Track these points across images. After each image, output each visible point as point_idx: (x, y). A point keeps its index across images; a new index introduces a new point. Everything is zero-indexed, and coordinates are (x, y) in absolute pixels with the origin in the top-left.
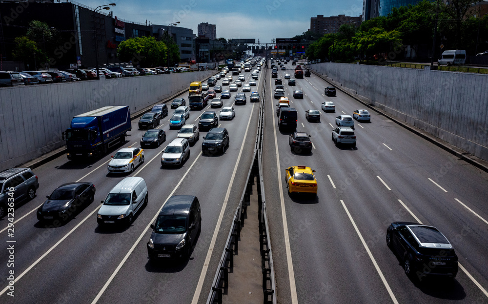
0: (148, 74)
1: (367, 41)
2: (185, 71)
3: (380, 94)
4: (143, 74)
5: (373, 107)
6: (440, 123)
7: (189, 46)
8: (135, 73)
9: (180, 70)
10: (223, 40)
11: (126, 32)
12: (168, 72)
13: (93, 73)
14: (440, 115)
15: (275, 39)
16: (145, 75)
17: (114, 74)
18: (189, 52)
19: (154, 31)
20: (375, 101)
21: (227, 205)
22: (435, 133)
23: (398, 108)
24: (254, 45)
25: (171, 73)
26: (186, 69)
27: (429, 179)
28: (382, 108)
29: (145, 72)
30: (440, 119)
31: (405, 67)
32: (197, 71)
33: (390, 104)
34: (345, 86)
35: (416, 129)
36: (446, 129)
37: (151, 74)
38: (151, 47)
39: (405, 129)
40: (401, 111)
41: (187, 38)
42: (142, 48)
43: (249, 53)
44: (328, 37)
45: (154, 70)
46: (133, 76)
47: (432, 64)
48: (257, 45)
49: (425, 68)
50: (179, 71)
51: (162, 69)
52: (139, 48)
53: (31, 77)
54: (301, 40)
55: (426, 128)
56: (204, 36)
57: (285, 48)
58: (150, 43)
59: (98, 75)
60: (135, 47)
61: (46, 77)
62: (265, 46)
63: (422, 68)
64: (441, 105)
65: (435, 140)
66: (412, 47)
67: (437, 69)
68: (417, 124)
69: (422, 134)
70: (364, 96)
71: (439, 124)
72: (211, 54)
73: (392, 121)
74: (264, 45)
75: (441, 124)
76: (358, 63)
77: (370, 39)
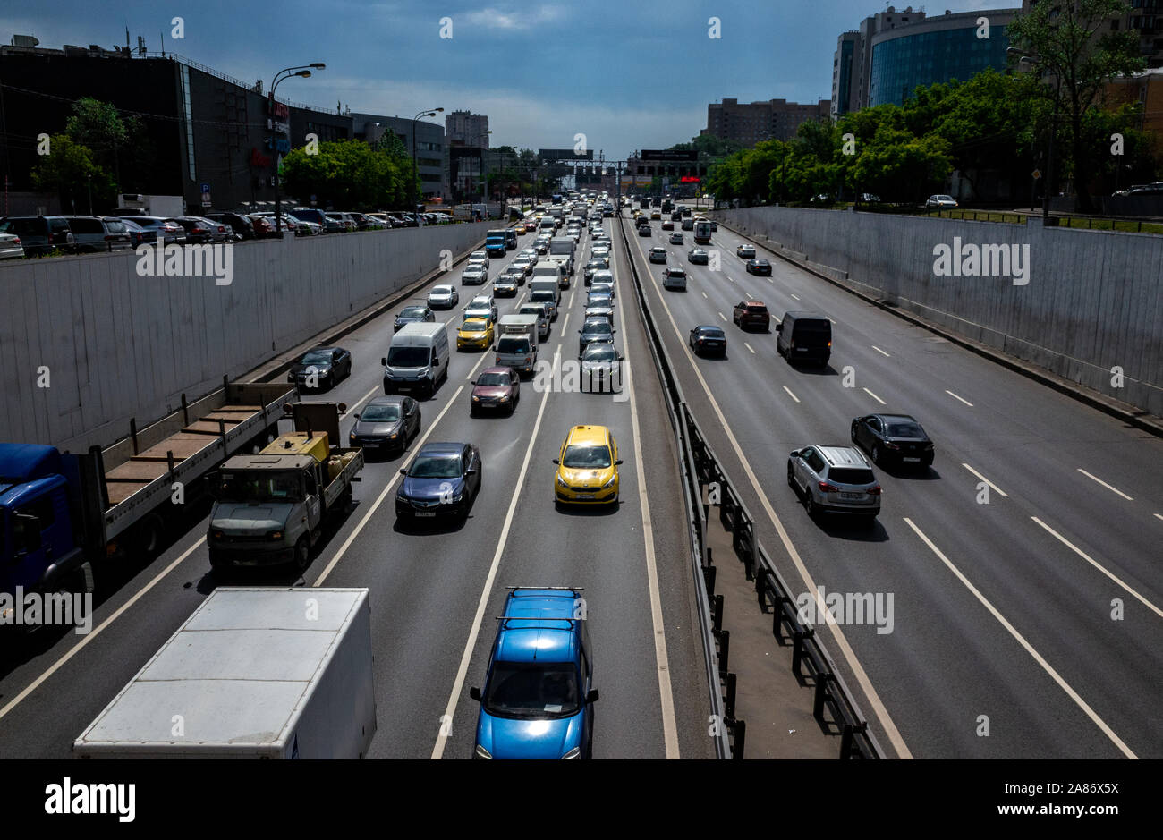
0: (375, 228)
1: (875, 158)
2: (444, 222)
3: (912, 278)
4: (363, 226)
5: (895, 309)
6: (1071, 344)
7: (435, 163)
8: (348, 223)
9: (435, 218)
10: (506, 151)
11: (292, 128)
12: (415, 225)
13: (266, 221)
14: (1071, 327)
15: (640, 151)
16: (368, 228)
17: (306, 227)
18: (436, 178)
19: (357, 127)
20: (897, 295)
21: (655, 532)
22: (1060, 367)
23: (958, 311)
24: (590, 165)
25: (421, 225)
26: (445, 216)
27: (1081, 470)
28: (918, 310)
29: (366, 222)
30: (1070, 337)
31: (975, 219)
32: (469, 221)
33: (937, 303)
34: (816, 261)
35: (1011, 358)
36: (1087, 359)
37: (382, 228)
38: (360, 164)
39: (980, 357)
40: (966, 318)
41: (431, 145)
42: (340, 166)
43: (569, 182)
44: (765, 150)
45: (383, 218)
46: (345, 231)
47: (1046, 213)
48: (597, 164)
49: (1030, 222)
50: (433, 221)
51: (399, 217)
52: (332, 167)
53: (141, 230)
54: (699, 156)
55: (1036, 358)
56: (462, 142)
57: (651, 171)
58: (357, 156)
59: (279, 227)
60: (324, 164)
61: (175, 230)
62: (616, 166)
63: (1019, 221)
64: (1071, 304)
65: (1061, 384)
66: (962, 175)
67: (1057, 225)
68: (1009, 348)
69: (1027, 369)
70: (868, 283)
71: (1067, 346)
72: (490, 184)
73: (948, 341)
74: (613, 166)
75: (1073, 348)
76: (851, 209)
77: (882, 156)
